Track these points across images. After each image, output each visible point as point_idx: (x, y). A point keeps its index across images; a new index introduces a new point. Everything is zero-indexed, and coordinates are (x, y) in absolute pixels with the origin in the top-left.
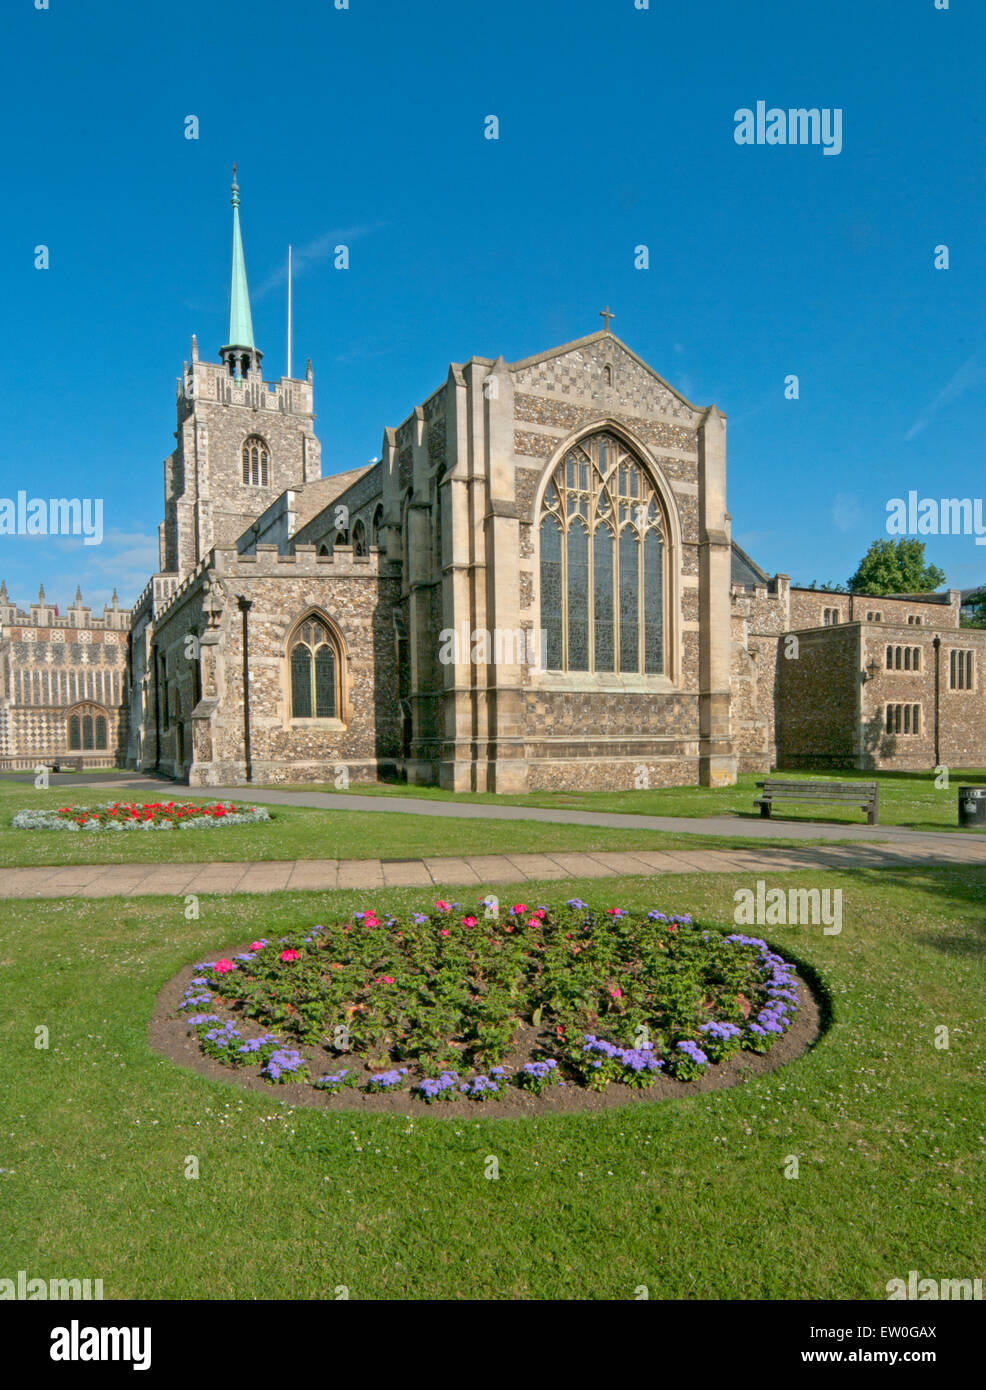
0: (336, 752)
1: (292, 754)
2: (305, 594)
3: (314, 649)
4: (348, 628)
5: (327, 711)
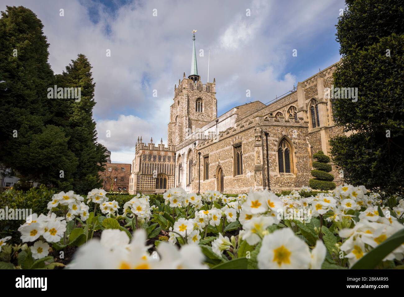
0: (293, 185)
1: (281, 185)
2: (282, 131)
3: (284, 149)
4: (294, 143)
5: (288, 170)
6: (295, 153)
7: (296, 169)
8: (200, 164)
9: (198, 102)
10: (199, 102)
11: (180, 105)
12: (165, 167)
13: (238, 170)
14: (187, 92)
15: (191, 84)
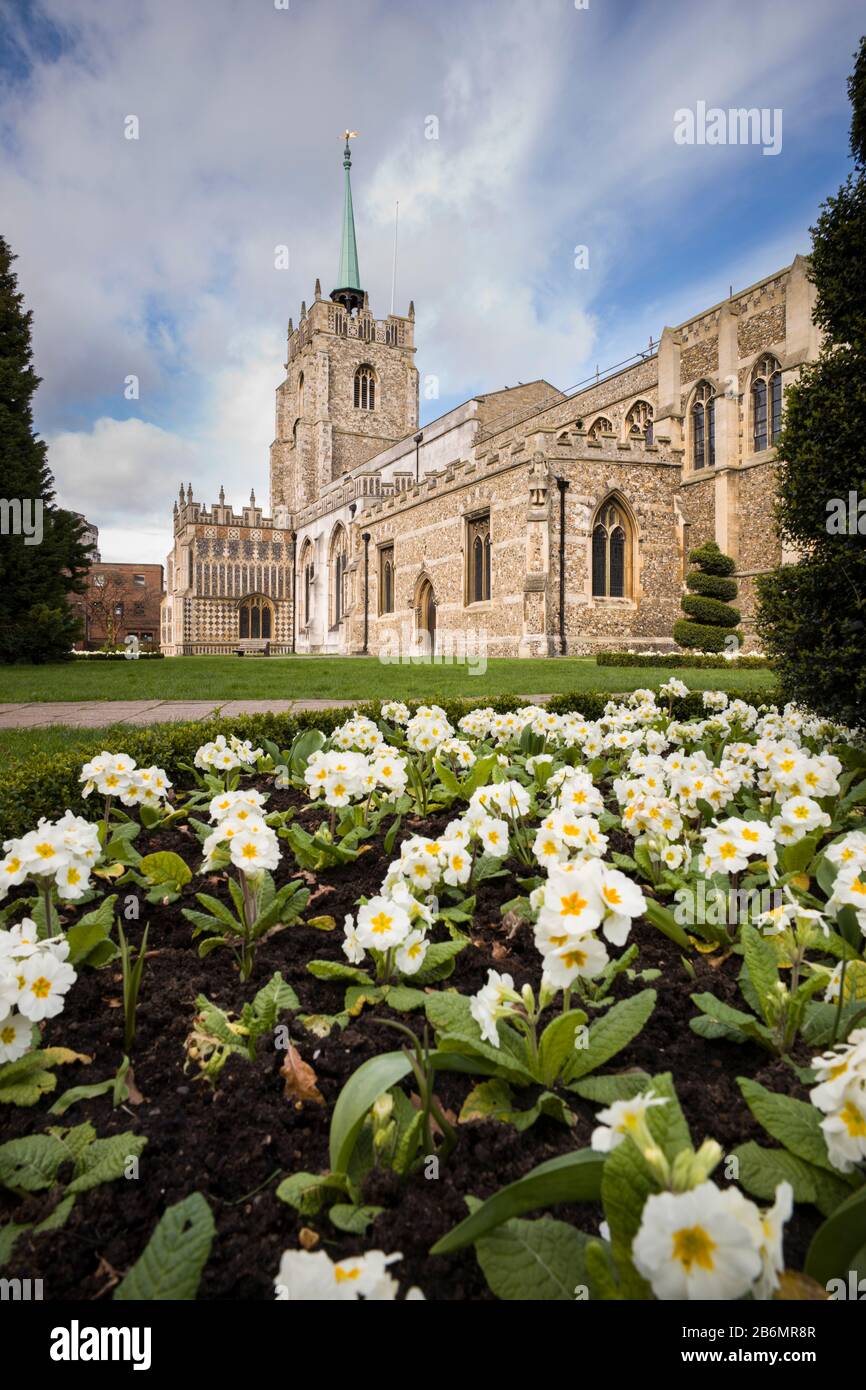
0: (628, 630)
1: (595, 631)
2: (607, 477)
3: (610, 530)
4: (639, 513)
5: (617, 590)
6: (641, 541)
7: (638, 587)
8: (367, 568)
9: (361, 378)
10: (365, 379)
11: (304, 385)
12: (266, 575)
13: (478, 587)
14: (327, 343)
15: (338, 318)
